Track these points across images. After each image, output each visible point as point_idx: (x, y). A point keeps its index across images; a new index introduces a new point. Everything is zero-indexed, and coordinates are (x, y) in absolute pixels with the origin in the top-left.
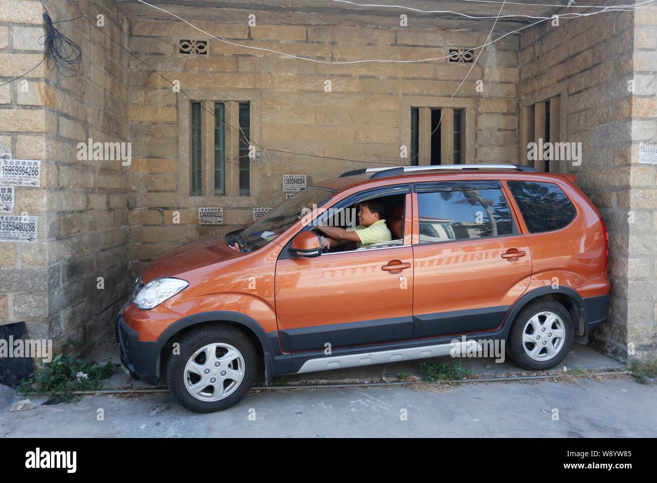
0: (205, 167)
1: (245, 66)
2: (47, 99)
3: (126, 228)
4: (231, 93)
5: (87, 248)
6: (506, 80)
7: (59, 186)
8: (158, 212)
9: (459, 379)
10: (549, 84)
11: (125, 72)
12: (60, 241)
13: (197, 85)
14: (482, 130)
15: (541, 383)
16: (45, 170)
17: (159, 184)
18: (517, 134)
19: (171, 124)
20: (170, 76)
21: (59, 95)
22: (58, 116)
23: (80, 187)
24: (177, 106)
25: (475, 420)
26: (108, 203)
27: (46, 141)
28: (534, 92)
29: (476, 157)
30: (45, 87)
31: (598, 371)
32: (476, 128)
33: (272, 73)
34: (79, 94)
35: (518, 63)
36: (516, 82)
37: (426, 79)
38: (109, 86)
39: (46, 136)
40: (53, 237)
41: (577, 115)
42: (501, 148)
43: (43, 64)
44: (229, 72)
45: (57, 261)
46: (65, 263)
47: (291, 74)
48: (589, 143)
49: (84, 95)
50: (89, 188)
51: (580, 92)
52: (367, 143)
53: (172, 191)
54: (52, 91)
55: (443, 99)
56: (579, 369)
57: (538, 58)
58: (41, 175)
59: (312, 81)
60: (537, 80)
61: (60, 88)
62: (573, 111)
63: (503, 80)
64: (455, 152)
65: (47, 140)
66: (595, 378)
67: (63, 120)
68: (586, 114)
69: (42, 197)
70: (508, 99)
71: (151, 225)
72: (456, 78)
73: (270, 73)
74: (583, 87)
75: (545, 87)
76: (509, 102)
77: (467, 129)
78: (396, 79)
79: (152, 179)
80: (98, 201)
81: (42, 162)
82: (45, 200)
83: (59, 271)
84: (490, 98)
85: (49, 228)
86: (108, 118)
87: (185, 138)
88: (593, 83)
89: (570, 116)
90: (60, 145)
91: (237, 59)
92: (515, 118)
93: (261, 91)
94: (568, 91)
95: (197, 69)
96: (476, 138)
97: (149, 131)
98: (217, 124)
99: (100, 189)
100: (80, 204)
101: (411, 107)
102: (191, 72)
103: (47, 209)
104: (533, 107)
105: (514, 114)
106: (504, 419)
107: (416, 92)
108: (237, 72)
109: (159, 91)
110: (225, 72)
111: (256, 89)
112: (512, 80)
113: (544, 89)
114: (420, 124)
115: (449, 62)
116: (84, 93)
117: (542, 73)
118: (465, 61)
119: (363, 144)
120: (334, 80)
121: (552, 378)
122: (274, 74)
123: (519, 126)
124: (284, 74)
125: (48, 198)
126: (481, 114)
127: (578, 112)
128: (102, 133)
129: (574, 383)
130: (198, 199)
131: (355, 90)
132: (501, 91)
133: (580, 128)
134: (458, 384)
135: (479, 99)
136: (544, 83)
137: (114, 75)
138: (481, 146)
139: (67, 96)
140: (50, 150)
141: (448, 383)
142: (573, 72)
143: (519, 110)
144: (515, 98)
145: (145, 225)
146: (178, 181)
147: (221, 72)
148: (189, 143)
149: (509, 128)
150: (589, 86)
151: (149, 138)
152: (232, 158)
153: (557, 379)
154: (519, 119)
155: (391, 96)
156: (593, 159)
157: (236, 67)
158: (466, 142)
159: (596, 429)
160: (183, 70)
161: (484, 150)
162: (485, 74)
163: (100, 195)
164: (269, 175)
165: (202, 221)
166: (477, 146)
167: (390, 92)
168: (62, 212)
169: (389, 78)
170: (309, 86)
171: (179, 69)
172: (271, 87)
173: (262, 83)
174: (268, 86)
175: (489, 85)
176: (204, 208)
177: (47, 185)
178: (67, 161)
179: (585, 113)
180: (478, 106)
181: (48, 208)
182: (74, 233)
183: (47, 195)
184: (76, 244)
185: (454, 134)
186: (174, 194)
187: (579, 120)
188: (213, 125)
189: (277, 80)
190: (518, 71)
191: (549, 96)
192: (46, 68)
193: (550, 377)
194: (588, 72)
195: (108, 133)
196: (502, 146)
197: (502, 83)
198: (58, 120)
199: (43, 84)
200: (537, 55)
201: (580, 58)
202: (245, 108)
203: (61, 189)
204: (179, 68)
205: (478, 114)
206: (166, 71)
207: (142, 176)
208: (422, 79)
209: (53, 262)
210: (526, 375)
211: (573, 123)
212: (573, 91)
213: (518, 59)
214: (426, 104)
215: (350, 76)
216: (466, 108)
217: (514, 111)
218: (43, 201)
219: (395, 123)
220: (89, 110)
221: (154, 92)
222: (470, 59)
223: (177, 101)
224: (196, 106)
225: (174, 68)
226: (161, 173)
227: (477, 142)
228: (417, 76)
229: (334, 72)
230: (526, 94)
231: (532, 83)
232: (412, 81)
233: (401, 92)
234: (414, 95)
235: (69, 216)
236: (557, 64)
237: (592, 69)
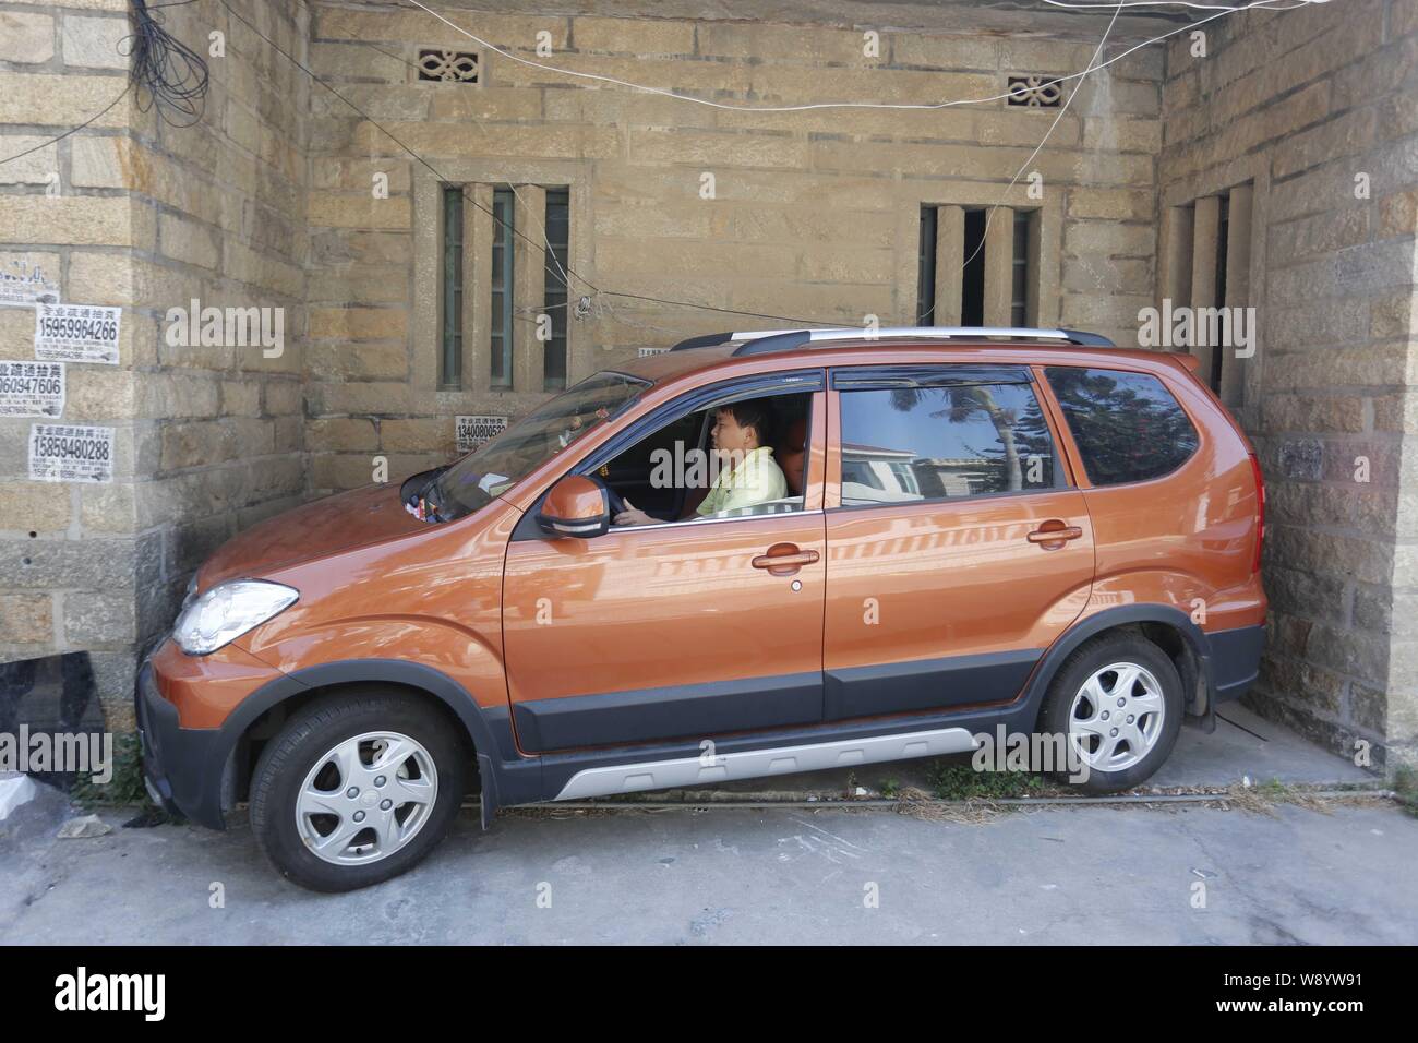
0: (471, 327)
1: (560, 108)
2: (134, 174)
3: (301, 457)
4: (530, 168)
5: (217, 498)
6: (1132, 148)
7: (159, 362)
8: (370, 423)
9: (1013, 797)
10: (1229, 157)
11: (300, 120)
12: (160, 482)
13: (457, 149)
14: (1076, 257)
15: (1194, 812)
16: (131, 329)
17: (372, 363)
18: (1153, 268)
19: (399, 233)
20: (396, 129)
21: (160, 167)
22: (158, 212)
23: (204, 368)
24: (411, 195)
25: (1047, 887)
26: (263, 403)
27: (133, 266)
28: (1194, 173)
29: (1060, 316)
30: (130, 149)
31: (1319, 788)
32: (1063, 252)
33: (619, 126)
34: (203, 164)
35: (1160, 109)
36: (1154, 152)
37: (955, 143)
38: (266, 149)
39: (134, 255)
40: (145, 473)
41: (1290, 225)
42: (1117, 297)
43: (126, 100)
44: (526, 123)
45: (155, 525)
46: (173, 529)
47: (659, 129)
48: (1316, 289)
49: (214, 167)
50: (223, 370)
51: (1301, 173)
52: (825, 283)
53: (400, 380)
54: (145, 158)
55: (992, 187)
56: (1278, 783)
57: (1206, 98)
58: (121, 339)
59: (706, 144)
60: (1202, 146)
61: (161, 150)
62: (1282, 217)
63: (1126, 147)
64: (1016, 304)
65: (135, 264)
66: (1313, 802)
67: (169, 222)
68: (1311, 225)
69: (124, 385)
70: (1135, 191)
71: (354, 452)
72: (1021, 142)
73: (614, 125)
74: (1306, 164)
75: (1221, 164)
76: (1136, 196)
77: (1042, 255)
78: (890, 141)
79: (358, 353)
80: (243, 398)
81: (124, 310)
82: (130, 393)
83: (159, 545)
84: (1096, 186)
85: (137, 453)
86: (265, 219)
87: (429, 266)
88: (1330, 154)
89: (1275, 229)
90: (163, 274)
91: (543, 93)
92: (1150, 231)
93: (594, 166)
94: (1271, 172)
95: (455, 113)
96: (1062, 275)
97: (351, 249)
98: (498, 234)
99: (246, 371)
100: (204, 402)
101: (921, 204)
102: (444, 120)
103: (135, 413)
104: (1190, 208)
105: (1147, 223)
106: (1110, 886)
107: (933, 171)
108: (543, 122)
109: (375, 161)
110: (517, 123)
111: (583, 159)
112: (1143, 144)
113: (1217, 169)
114: (939, 242)
115: (1007, 106)
116: (213, 164)
117: (1213, 130)
118: (1043, 104)
119: (816, 283)
120: (754, 142)
121: (1218, 802)
122: (622, 127)
123: (1158, 248)
124: (644, 128)
125: (137, 390)
126: (1075, 222)
127: (1293, 220)
128: (253, 253)
129: (1266, 812)
130: (454, 398)
131: (799, 166)
132: (1119, 171)
133: (1295, 255)
134: (1011, 808)
135: (1070, 188)
136: (1218, 152)
137: (278, 126)
138: (1073, 292)
139: (178, 169)
140: (141, 285)
141: (990, 806)
142: (1286, 130)
143: (1160, 214)
144: (1152, 186)
145: (340, 453)
146: (412, 356)
147: (508, 122)
148: (438, 275)
149: (1136, 253)
150: (1319, 161)
151: (350, 265)
152: (528, 309)
153: (1228, 803)
154: (1159, 233)
155: (877, 180)
156: (1324, 326)
157: (540, 109)
158: (1041, 282)
159: (1313, 913)
160: (426, 116)
161: (1079, 300)
162: (1086, 132)
163: (246, 384)
164: (608, 347)
165: (464, 445)
166: (1064, 291)
167: (875, 170)
168: (166, 419)
169: (875, 139)
170: (698, 155)
171: (418, 114)
172: (616, 156)
173: (597, 148)
174: (610, 151)
175: (1096, 157)
176: (468, 418)
177: (134, 362)
179: (1307, 221)
180: (1069, 204)
181: (136, 409)
182: (191, 464)
183: (135, 383)
184: (194, 489)
185: (1014, 265)
186: (404, 385)
187: (1294, 238)
188: (490, 237)
189: (629, 142)
190: (1160, 127)
191: (1228, 182)
192: (133, 107)
193: (1211, 797)
194: (1318, 131)
195: (265, 249)
196: (1120, 293)
197: (1123, 153)
198: (158, 221)
199: (127, 143)
200: (1204, 92)
201: (1301, 98)
202: (558, 199)
203: (164, 369)
204: (417, 112)
205: (1068, 221)
206: (389, 119)
207: (337, 347)
208: (947, 143)
209: (147, 527)
210: (1160, 792)
211: (1281, 244)
212: (1282, 173)
213: (1160, 100)
214: (955, 197)
215: (788, 134)
216: (1040, 208)
217: (1148, 216)
218: (125, 396)
219: (884, 239)
220: (223, 200)
221: (364, 163)
222: (1054, 98)
223: (413, 185)
224: (454, 196)
225: (406, 112)
226: (377, 340)
227: (1064, 282)
228: (935, 137)
229: (754, 124)
230: (1178, 179)
231: (1191, 153)
232: (924, 146)
233: (898, 170)
234: (928, 177)
235: (180, 428)
236: (1249, 113)
237: (1329, 123)
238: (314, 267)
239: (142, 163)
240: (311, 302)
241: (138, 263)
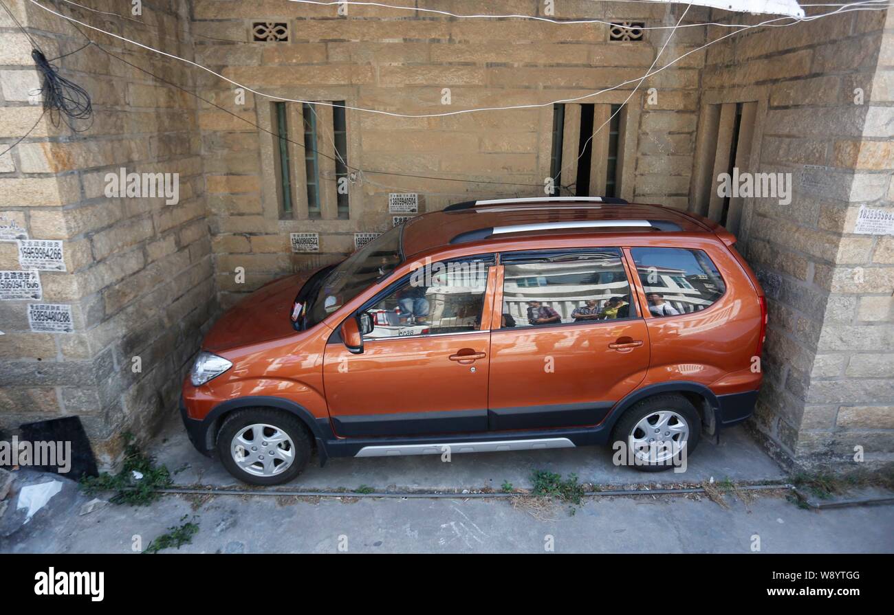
1: (337, 54)
2: (57, 163)
3: (210, 257)
4: (321, 91)
5: (151, 309)
6: (686, 66)
7: (94, 259)
8: (245, 238)
10: (744, 83)
12: (106, 323)
13: (278, 82)
14: (648, 134)
15: (679, 502)
16: (70, 252)
17: (242, 206)
18: (694, 139)
19: (250, 132)
20: (244, 71)
21: (78, 150)
22: (80, 176)
23: (131, 245)
24: (255, 110)
26: (178, 242)
27: (64, 216)
28: (722, 87)
29: (636, 169)
30: (51, 149)
32: (640, 131)
33: (372, 64)
34: (113, 131)
35: (705, 41)
36: (700, 67)
37: (576, 66)
39: (64, 210)
40: (94, 323)
41: (777, 139)
42: (671, 157)
43: (44, 119)
44: (318, 64)
45: (105, 346)
46: (119, 342)
47: (396, 64)
50: (146, 238)
51: (786, 107)
52: (495, 153)
53: (259, 214)
54: (64, 149)
55: (598, 92)
56: (729, 480)
57: (734, 40)
58: (65, 258)
59: (424, 72)
60: (729, 71)
61: (77, 139)
62: (772, 132)
63: (682, 65)
64: (611, 158)
65: (66, 214)
68: (790, 143)
69: (71, 282)
70: (686, 92)
71: (238, 253)
72: (616, 64)
73: (369, 63)
74: (791, 102)
75: (739, 86)
76: (687, 95)
77: (627, 133)
78: (536, 66)
79: (235, 201)
80: (163, 248)
81: (64, 242)
82: (75, 286)
83: (111, 356)
85: (86, 316)
86: (166, 141)
87: (269, 150)
88: (807, 101)
89: (767, 138)
90: (89, 210)
91: (327, 46)
92: (694, 117)
93: (358, 89)
94: (769, 101)
95: (277, 61)
96: (638, 144)
97: (225, 143)
98: (307, 127)
99: (163, 231)
100: (133, 264)
101: (555, 104)
102: (270, 65)
103: (80, 296)
104: (718, 108)
105: (693, 112)
107: (562, 84)
108: (327, 63)
109: (233, 91)
110: (313, 64)
111: (352, 85)
112: (693, 63)
113: (736, 88)
114: (565, 125)
115: (609, 41)
116: (122, 127)
117: (736, 64)
118: (631, 39)
119: (490, 153)
120: (453, 70)
122: (374, 64)
123: (697, 128)
124: (387, 64)
125: (80, 283)
126: (648, 112)
127: (779, 136)
130: (289, 223)
131: (480, 84)
132: (677, 81)
133: (778, 159)
135: (646, 91)
136: (738, 79)
138: (644, 154)
139: (92, 144)
140: (73, 224)
142: (780, 76)
143: (700, 107)
144: (696, 90)
145: (231, 253)
146: (264, 202)
147: (307, 64)
148: (274, 155)
149: (684, 130)
150: (800, 103)
151: (226, 151)
154: (699, 119)
155: (528, 90)
157: (325, 56)
158: (625, 149)
160: (260, 63)
161: (648, 159)
162: (658, 56)
163: (164, 239)
164: (372, 193)
165: (296, 249)
166: (639, 154)
167: (527, 84)
168: (105, 287)
169: (526, 65)
170: (420, 80)
171: (255, 62)
172: (371, 81)
173: (360, 78)
174: (367, 79)
175: (663, 72)
176: (296, 234)
177: (75, 269)
178: (105, 223)
179: (788, 140)
180: (646, 103)
181: (81, 294)
182: (129, 301)
183: (77, 281)
184: (132, 314)
185: (610, 135)
186: (260, 217)
187: (778, 148)
188: (302, 132)
189: (378, 73)
190: (704, 52)
191: (742, 99)
192: (49, 123)
193: (690, 490)
194: (801, 83)
195: (169, 158)
196: (673, 154)
197: (680, 68)
198: (81, 181)
199: (48, 145)
203: (99, 262)
204: (255, 61)
205: (643, 112)
206: (239, 66)
207: (223, 197)
208: (571, 66)
209: (100, 350)
210: (660, 486)
211: (770, 149)
212: (776, 104)
213: (706, 35)
214: (574, 100)
215: (474, 64)
216: (628, 104)
217: (693, 107)
218: (73, 288)
219: (532, 126)
220: (133, 144)
221: (227, 93)
222: (639, 36)
223: (256, 104)
224: (280, 108)
225: (249, 61)
226: (244, 193)
227: (640, 149)
228: (564, 62)
229: (453, 59)
230: (712, 88)
231: (722, 74)
232: (556, 68)
233: (541, 84)
234: (559, 88)
235: (117, 287)
236: (760, 57)
237: (809, 80)
238: (206, 154)
239: (62, 154)
240: (207, 173)
241: (68, 213)
